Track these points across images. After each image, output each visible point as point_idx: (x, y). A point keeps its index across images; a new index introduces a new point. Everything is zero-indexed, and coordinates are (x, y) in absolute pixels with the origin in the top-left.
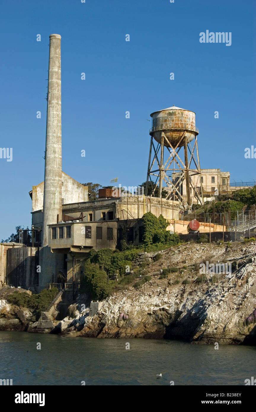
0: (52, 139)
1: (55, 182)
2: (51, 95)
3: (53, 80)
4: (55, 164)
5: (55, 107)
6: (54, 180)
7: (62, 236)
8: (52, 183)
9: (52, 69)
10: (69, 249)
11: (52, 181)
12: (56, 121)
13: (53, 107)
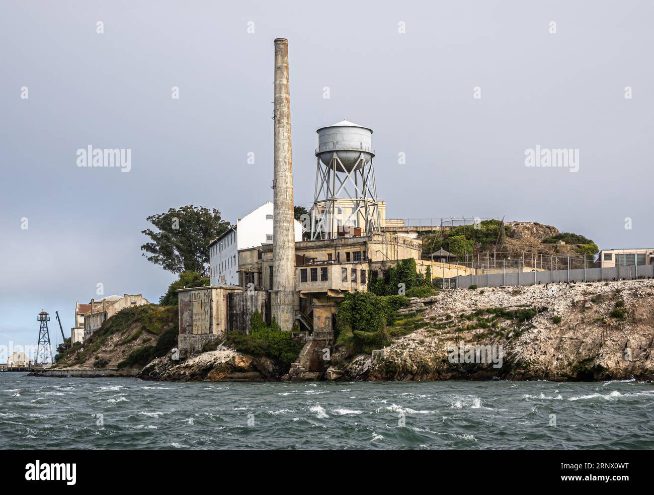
0: (283, 165)
1: (289, 216)
2: (280, 112)
3: (282, 95)
4: (288, 195)
5: (285, 127)
6: (287, 214)
7: (314, 279)
8: (285, 217)
9: (280, 81)
10: (326, 293)
11: (284, 215)
12: (287, 144)
13: (283, 127)
